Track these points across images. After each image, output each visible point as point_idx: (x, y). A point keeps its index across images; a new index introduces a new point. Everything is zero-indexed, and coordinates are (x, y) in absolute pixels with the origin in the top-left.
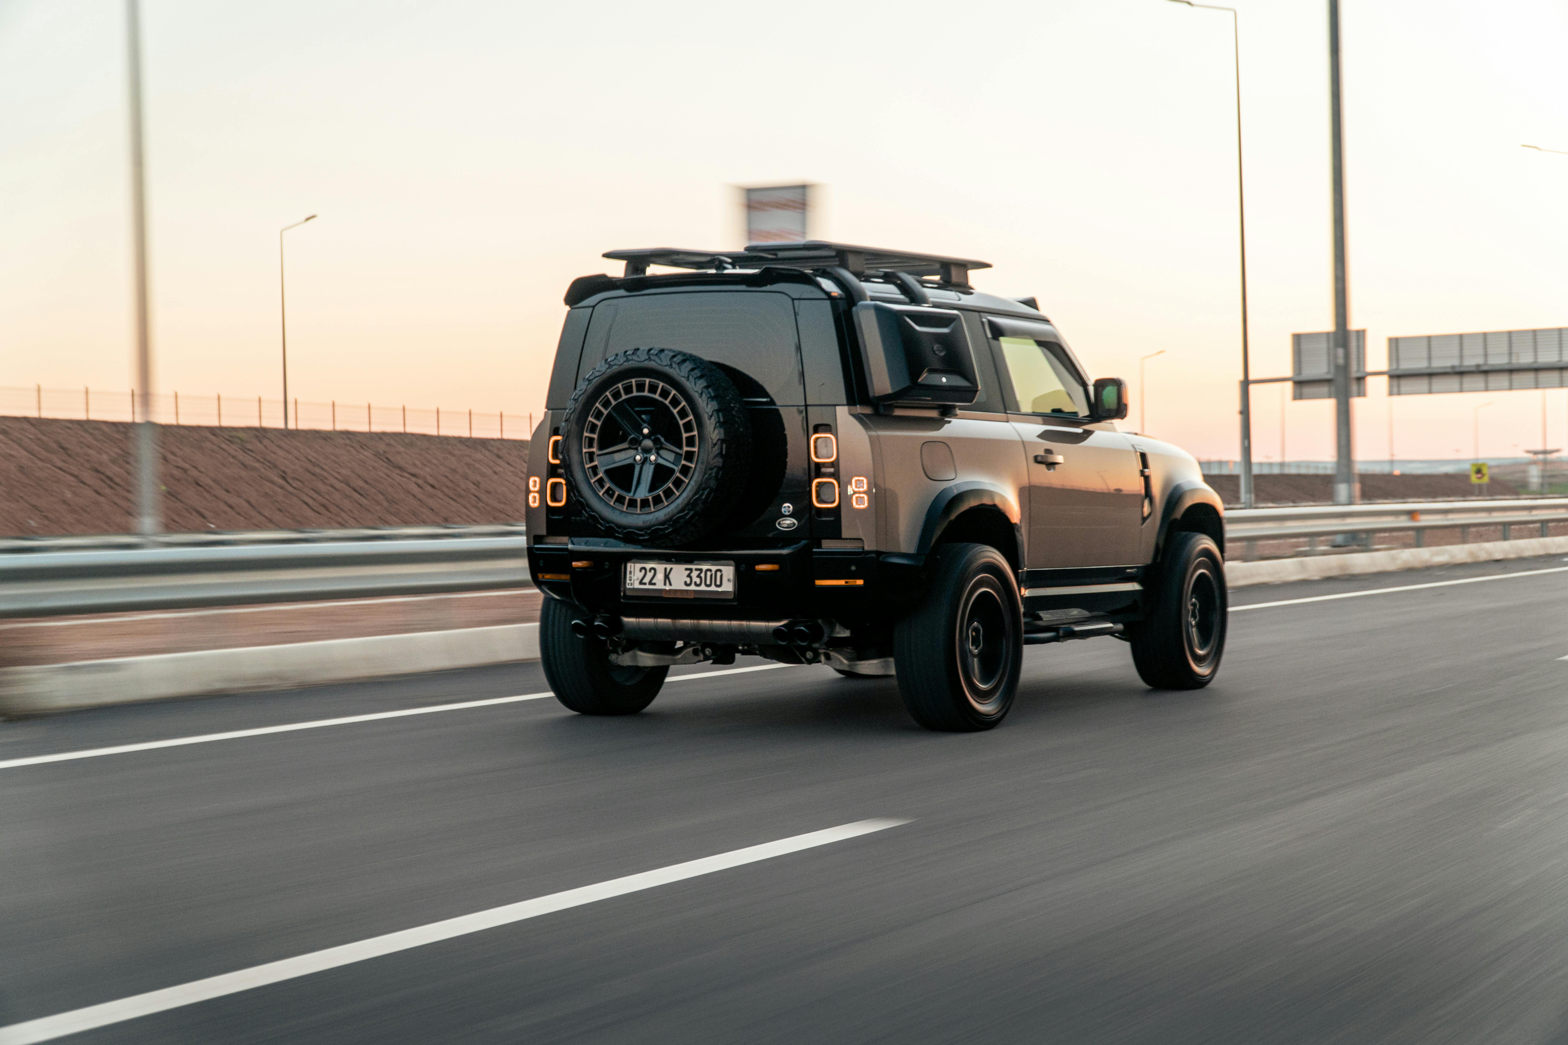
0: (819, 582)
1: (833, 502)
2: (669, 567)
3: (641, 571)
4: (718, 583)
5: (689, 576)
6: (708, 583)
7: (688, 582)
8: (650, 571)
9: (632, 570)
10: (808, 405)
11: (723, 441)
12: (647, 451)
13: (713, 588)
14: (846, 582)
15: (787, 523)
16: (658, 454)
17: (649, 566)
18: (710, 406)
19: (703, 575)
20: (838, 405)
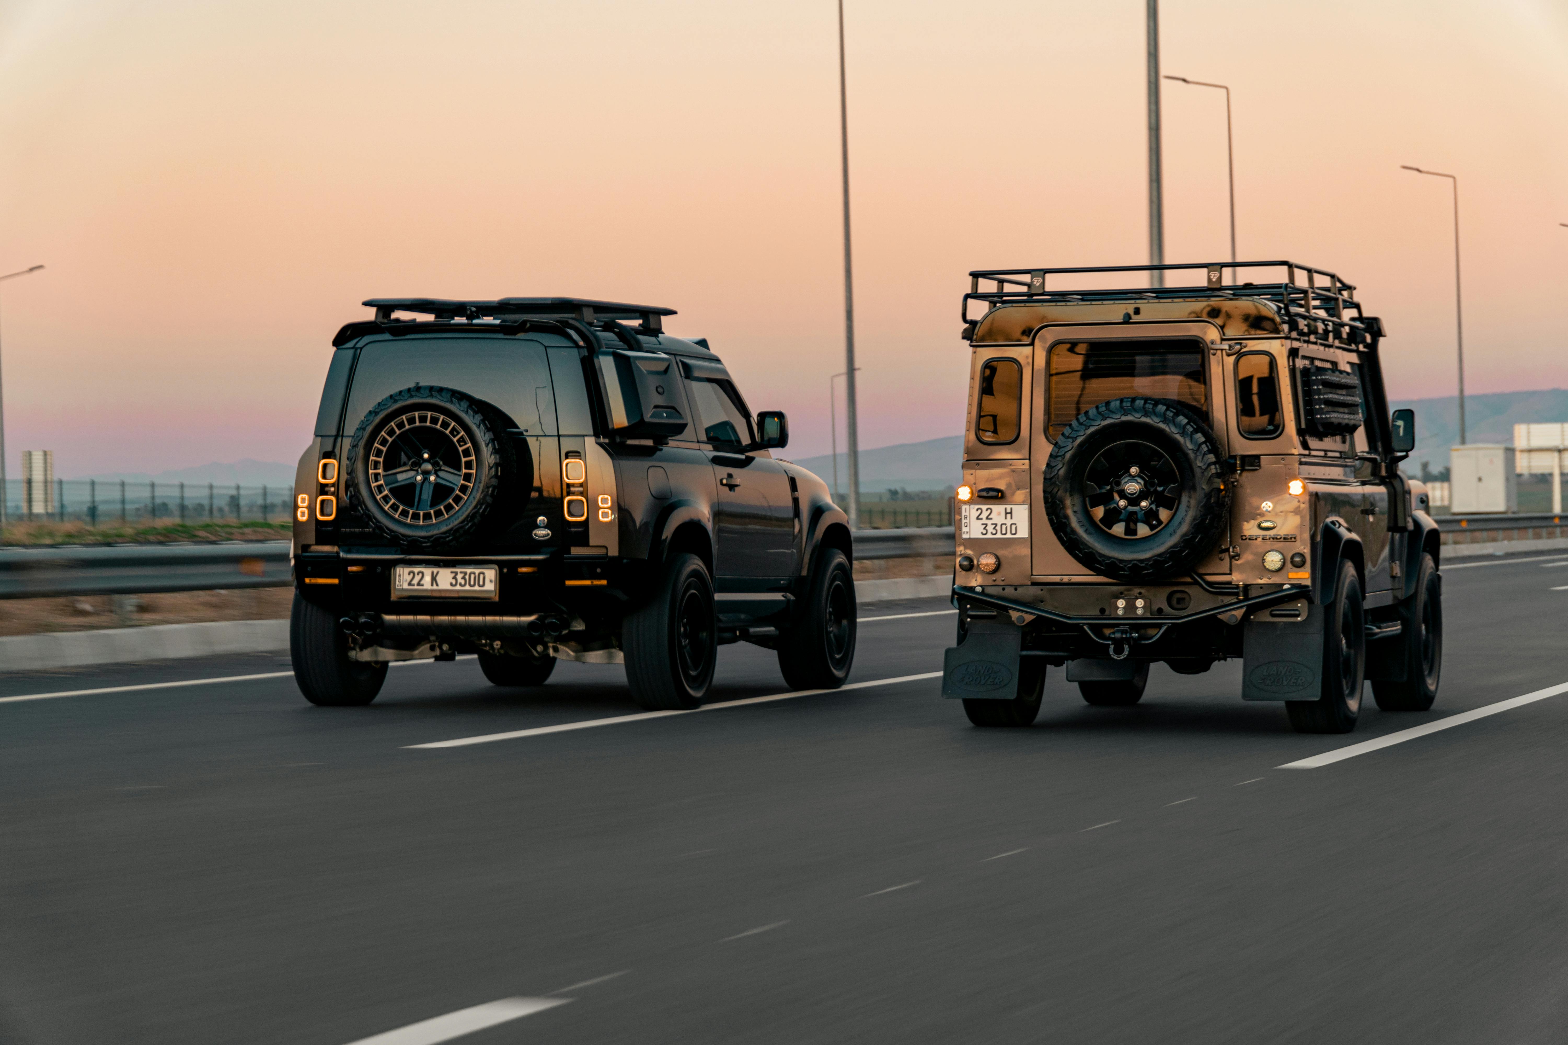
0: (569, 583)
1: (582, 515)
2: (435, 570)
3: (409, 574)
4: (481, 583)
5: (455, 578)
6: (472, 583)
8: (418, 574)
9: (401, 573)
10: (561, 436)
11: (497, 465)
12: (426, 473)
13: (477, 588)
14: (592, 582)
15: (542, 533)
16: (437, 476)
17: (416, 570)
18: (487, 435)
19: (467, 577)
20: (586, 436)
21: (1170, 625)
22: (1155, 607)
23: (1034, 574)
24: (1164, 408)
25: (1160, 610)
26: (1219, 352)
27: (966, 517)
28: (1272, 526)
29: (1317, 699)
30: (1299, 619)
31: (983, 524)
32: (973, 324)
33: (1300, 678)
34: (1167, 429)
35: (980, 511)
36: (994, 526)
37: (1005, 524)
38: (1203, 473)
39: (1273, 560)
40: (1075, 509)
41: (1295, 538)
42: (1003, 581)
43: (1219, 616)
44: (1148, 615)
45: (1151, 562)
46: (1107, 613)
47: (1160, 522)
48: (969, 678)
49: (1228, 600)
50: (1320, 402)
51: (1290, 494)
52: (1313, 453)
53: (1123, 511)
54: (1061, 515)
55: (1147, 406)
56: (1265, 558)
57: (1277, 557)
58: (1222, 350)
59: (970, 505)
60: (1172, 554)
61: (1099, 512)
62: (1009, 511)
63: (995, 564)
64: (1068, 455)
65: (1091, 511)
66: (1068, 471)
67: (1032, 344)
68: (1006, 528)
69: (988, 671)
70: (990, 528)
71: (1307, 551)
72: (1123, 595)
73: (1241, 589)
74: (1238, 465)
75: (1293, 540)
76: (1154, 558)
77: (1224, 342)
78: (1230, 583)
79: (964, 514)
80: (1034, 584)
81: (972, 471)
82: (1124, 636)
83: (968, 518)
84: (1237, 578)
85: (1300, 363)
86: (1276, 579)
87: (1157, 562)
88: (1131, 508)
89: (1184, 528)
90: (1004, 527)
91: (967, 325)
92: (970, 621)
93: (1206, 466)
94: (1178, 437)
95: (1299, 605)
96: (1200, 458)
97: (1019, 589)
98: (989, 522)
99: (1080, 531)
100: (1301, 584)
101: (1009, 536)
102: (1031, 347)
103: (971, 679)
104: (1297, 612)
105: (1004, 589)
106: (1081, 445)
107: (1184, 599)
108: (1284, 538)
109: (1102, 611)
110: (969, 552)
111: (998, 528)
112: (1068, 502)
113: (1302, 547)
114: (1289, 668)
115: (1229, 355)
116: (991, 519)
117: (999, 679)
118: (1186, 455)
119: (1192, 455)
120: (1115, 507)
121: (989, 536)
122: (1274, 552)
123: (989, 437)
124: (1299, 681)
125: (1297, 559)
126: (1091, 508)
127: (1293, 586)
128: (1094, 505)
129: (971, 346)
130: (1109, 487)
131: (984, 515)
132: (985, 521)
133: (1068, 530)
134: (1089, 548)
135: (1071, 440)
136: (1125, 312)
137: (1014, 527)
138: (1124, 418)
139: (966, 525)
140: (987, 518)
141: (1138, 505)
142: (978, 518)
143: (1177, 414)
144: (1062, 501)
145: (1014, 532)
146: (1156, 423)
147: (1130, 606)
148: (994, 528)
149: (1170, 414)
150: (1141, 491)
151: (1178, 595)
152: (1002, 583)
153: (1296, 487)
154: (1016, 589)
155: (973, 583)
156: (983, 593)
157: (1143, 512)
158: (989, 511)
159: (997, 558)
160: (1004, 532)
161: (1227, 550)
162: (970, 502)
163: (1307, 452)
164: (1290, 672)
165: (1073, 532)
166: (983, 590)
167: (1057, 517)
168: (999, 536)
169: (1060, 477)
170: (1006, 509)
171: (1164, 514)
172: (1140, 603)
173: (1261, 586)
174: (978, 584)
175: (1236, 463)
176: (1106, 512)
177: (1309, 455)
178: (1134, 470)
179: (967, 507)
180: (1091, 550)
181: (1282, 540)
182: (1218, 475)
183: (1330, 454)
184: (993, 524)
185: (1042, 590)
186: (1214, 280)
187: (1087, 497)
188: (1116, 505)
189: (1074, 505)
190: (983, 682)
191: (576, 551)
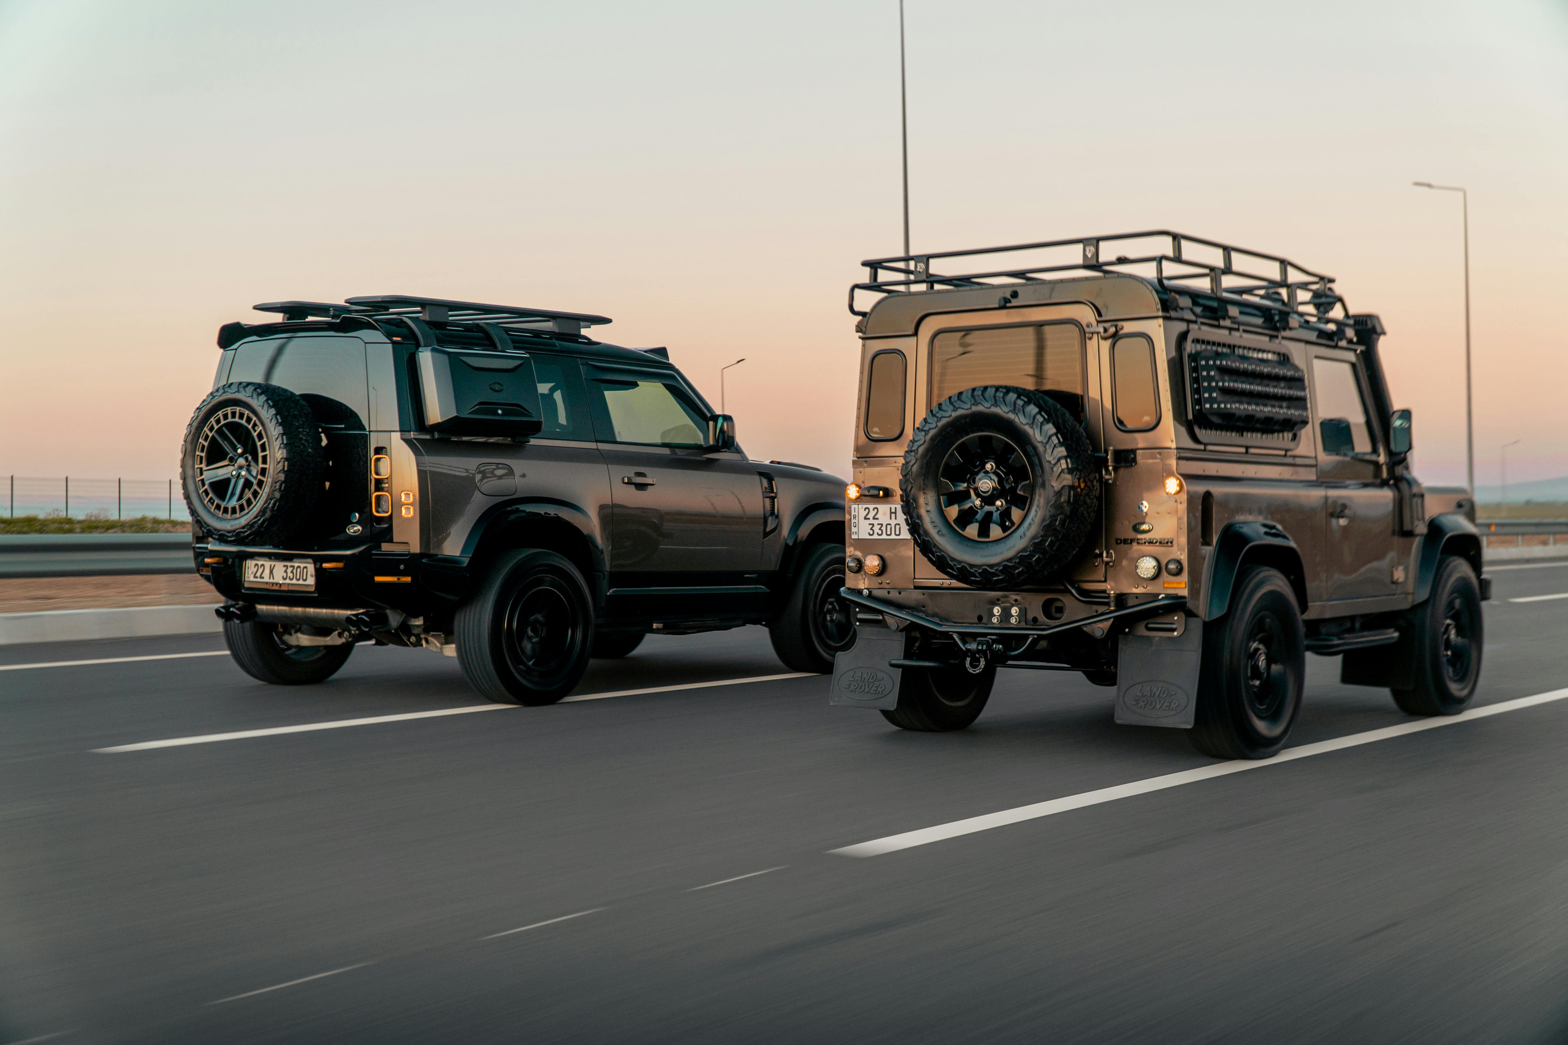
0: (378, 579)
1: (387, 512)
2: (273, 563)
5: (286, 572)
7: (285, 577)
13: (301, 582)
14: (398, 579)
15: (354, 529)
17: (260, 563)
19: (295, 571)
20: (393, 431)
21: (1036, 636)
22: (1030, 617)
23: (916, 577)
24: (1015, 396)
25: (1035, 620)
26: (1095, 336)
27: (855, 517)
28: (1148, 528)
29: (1189, 727)
30: (1175, 633)
31: (870, 524)
32: (864, 314)
33: (1174, 702)
34: (1017, 420)
35: (867, 510)
36: (880, 526)
37: (890, 525)
38: (1052, 468)
39: (1147, 566)
40: (929, 508)
41: (1171, 542)
42: (889, 583)
43: (1085, 629)
44: (1023, 625)
45: (1001, 568)
46: (984, 620)
47: (1013, 523)
48: (855, 685)
49: (1101, 609)
50: (1210, 389)
51: (1167, 493)
52: (1210, 448)
53: (979, 511)
54: (915, 515)
55: (998, 394)
56: (1137, 564)
57: (1150, 564)
58: (1098, 333)
59: (858, 505)
60: (1022, 558)
61: (953, 512)
62: (893, 510)
63: (878, 565)
64: (921, 450)
65: (945, 510)
66: (921, 467)
67: (916, 334)
68: (891, 528)
69: (872, 679)
70: (876, 529)
71: (1184, 557)
72: (1000, 602)
73: (1112, 599)
74: (1110, 461)
75: (1169, 544)
76: (1003, 564)
77: (1099, 325)
78: (1104, 591)
79: (853, 513)
80: (916, 588)
81: (862, 469)
82: (980, 648)
83: (857, 518)
84: (1111, 588)
85: (1190, 347)
86: (1151, 589)
87: (1006, 568)
88: (987, 508)
89: (1033, 530)
90: (889, 527)
91: (860, 318)
92: (859, 625)
93: (1056, 460)
94: (1027, 428)
95: (1176, 618)
96: (1049, 451)
97: (902, 593)
98: (875, 522)
99: (933, 532)
100: (1177, 594)
101: (893, 537)
102: (916, 338)
103: (856, 687)
104: (1174, 626)
105: (889, 593)
106: (933, 439)
107: (1062, 607)
108: (1160, 543)
109: (980, 618)
110: (859, 554)
111: (884, 528)
112: (922, 500)
113: (1179, 553)
114: (1164, 689)
115: (1105, 339)
116: (878, 519)
117: (881, 688)
118: (1035, 448)
119: (1041, 449)
120: (971, 507)
121: (875, 537)
122: (1148, 558)
123: (876, 433)
124: (1172, 705)
125: (1172, 566)
126: (945, 507)
127: (1168, 596)
128: (950, 503)
129: (862, 338)
130: (965, 485)
131: (871, 516)
132: (872, 521)
133: (921, 532)
134: (941, 550)
135: (923, 433)
136: (1002, 295)
137: (898, 527)
138: (975, 409)
139: (855, 525)
140: (874, 518)
141: (993, 504)
142: (865, 518)
143: (1028, 403)
144: (915, 500)
145: (897, 533)
146: (1005, 412)
147: (1006, 614)
148: (880, 529)
149: (1020, 403)
150: (994, 489)
151: (1058, 604)
152: (888, 586)
153: (1172, 485)
154: (900, 593)
155: (861, 586)
156: (870, 596)
157: (999, 512)
158: (876, 510)
159: (882, 558)
160: (889, 533)
161: (1101, 555)
162: (858, 500)
163: (1202, 447)
164: (1163, 694)
165: (926, 533)
166: (870, 592)
167: (911, 517)
168: (884, 536)
169: (913, 473)
170: (891, 508)
171: (1016, 514)
172: (1014, 611)
173: (1137, 596)
174: (866, 587)
175: (1108, 460)
176: (961, 512)
177: (1205, 450)
178: (988, 466)
179: (856, 506)
180: (943, 553)
181: (1158, 544)
182: (1070, 471)
183: (1252, 451)
184: (878, 524)
185: (923, 594)
186: (1089, 255)
187: (942, 495)
188: (972, 505)
189: (927, 504)
190: (867, 690)
191: (386, 547)
